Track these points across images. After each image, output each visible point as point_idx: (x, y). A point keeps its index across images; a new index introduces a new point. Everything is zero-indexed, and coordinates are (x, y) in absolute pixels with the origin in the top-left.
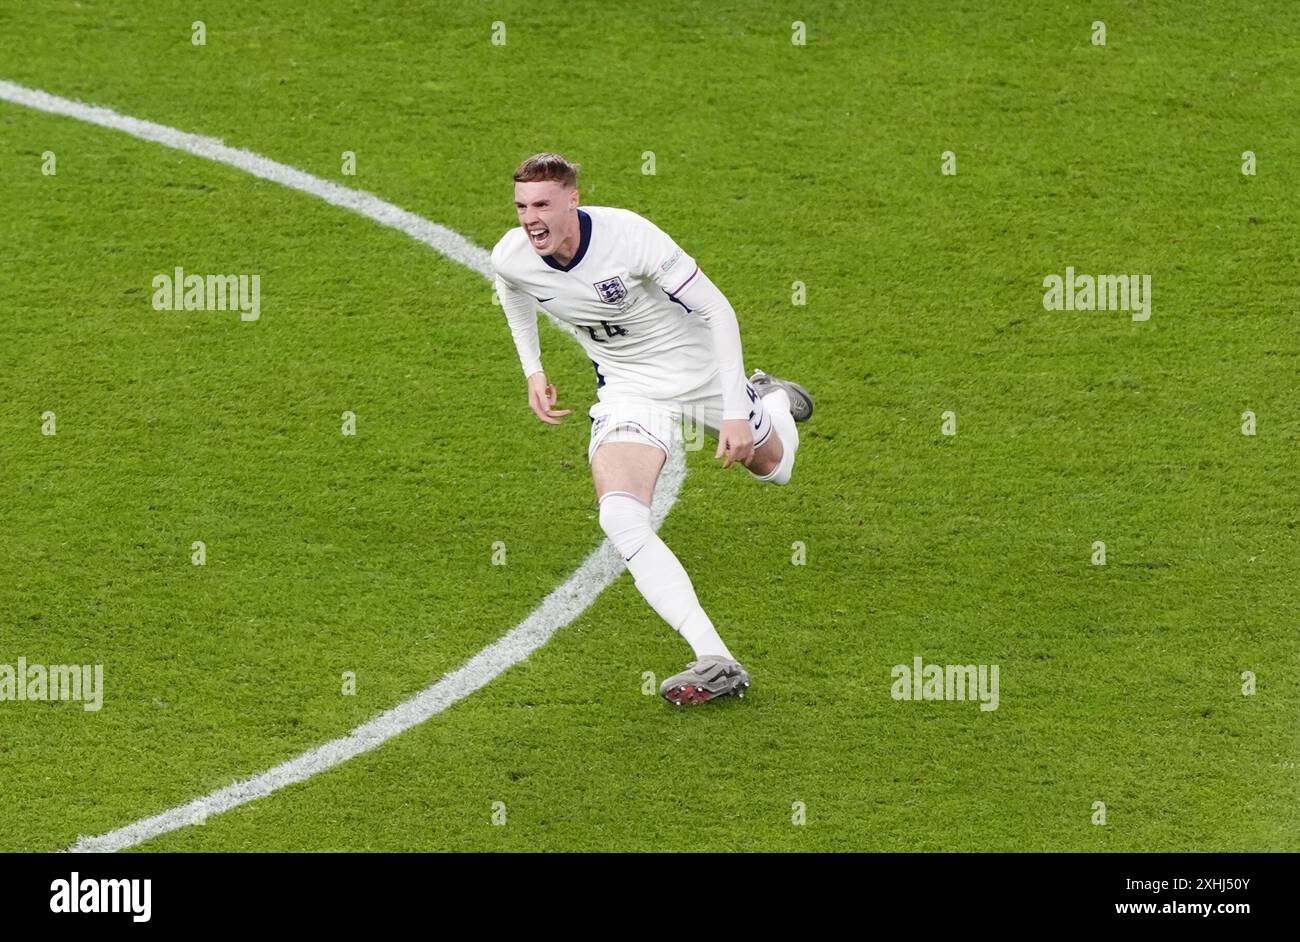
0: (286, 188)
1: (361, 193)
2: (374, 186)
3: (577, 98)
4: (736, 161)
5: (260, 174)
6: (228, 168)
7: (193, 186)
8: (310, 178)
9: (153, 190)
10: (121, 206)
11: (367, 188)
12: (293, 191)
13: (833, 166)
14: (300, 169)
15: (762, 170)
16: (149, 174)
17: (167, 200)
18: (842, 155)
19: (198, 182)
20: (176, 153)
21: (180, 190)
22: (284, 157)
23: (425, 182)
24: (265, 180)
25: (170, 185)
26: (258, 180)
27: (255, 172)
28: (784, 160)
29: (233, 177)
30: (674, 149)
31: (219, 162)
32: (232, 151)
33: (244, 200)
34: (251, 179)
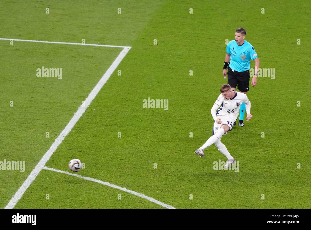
0: (156, 204)
1: (169, 205)
2: (171, 204)
3: (208, 191)
4: (235, 203)
5: (151, 201)
6: (146, 200)
7: (139, 202)
8: (160, 202)
9: (133, 203)
10: (127, 205)
11: (170, 204)
12: (157, 204)
13: (252, 205)
14: (158, 201)
15: (240, 205)
16: (132, 200)
17: (135, 205)
18: (254, 203)
19: (140, 202)
20: (137, 196)
21: (137, 203)
22: (156, 198)
23: (180, 204)
24: (152, 202)
25: (135, 202)
26: (151, 202)
27: (150, 200)
28: (244, 204)
29: (147, 201)
30: (224, 201)
31: (144, 199)
32: (147, 197)
33: (148, 205)
34: (150, 202)
